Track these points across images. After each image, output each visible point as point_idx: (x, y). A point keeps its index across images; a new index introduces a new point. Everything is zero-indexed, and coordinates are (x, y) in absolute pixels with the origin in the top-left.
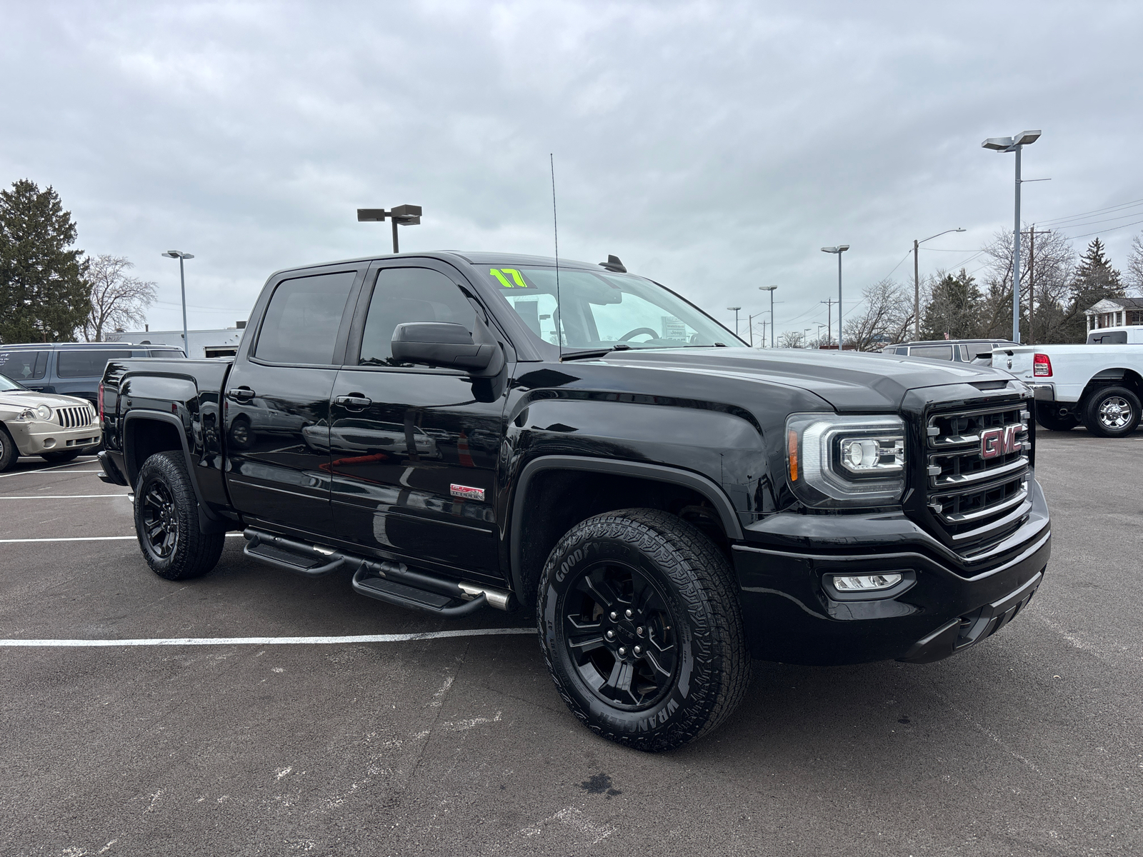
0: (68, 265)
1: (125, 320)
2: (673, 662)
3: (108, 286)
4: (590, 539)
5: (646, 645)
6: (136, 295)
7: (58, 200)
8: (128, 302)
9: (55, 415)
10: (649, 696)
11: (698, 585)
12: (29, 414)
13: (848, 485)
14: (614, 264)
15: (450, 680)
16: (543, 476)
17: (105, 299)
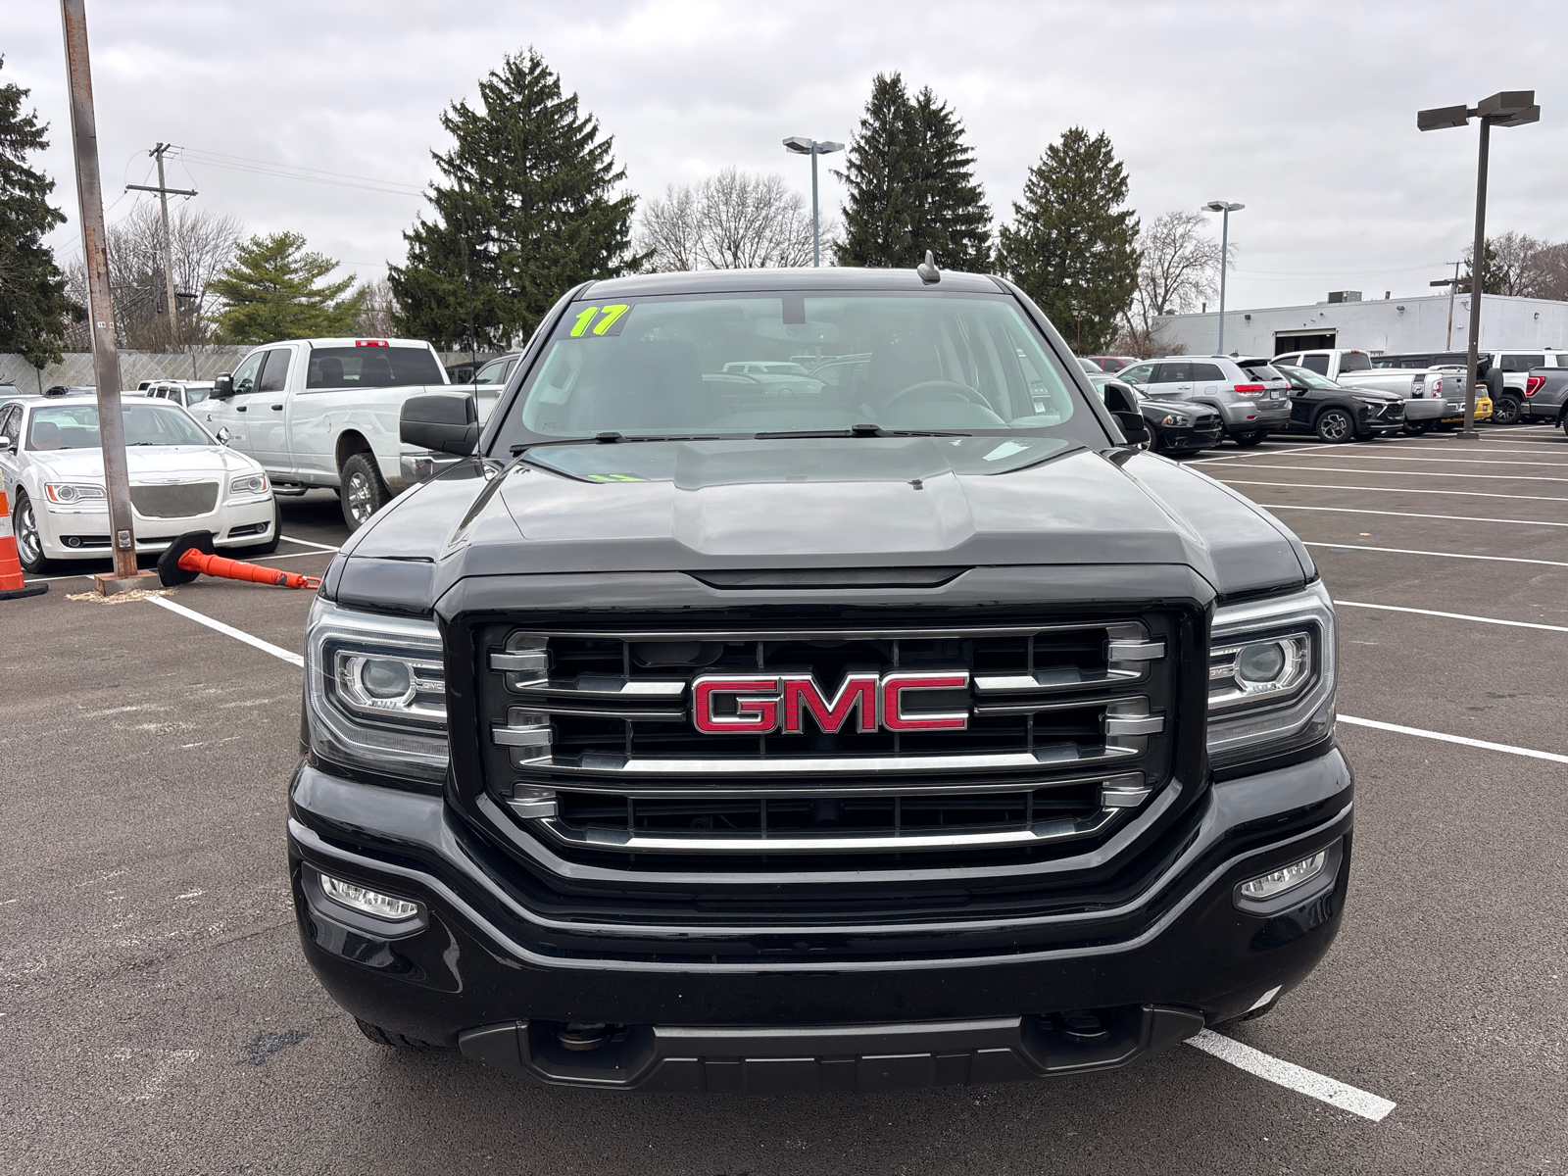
1: (1193, 296)
3: (1176, 253)
6: (1209, 262)
7: (1110, 148)
8: (1200, 272)
17: (1171, 270)
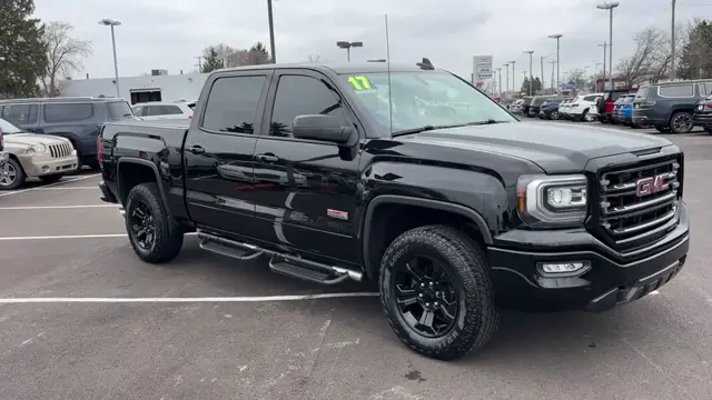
0: (30, 30)
1: (71, 70)
2: (455, 311)
3: (57, 45)
4: (409, 242)
5: (441, 301)
6: (78, 51)
8: (72, 56)
9: (48, 151)
10: (442, 329)
11: (469, 269)
12: (32, 149)
13: (551, 213)
14: (426, 65)
15: (329, 321)
16: (381, 207)
17: (56, 54)
